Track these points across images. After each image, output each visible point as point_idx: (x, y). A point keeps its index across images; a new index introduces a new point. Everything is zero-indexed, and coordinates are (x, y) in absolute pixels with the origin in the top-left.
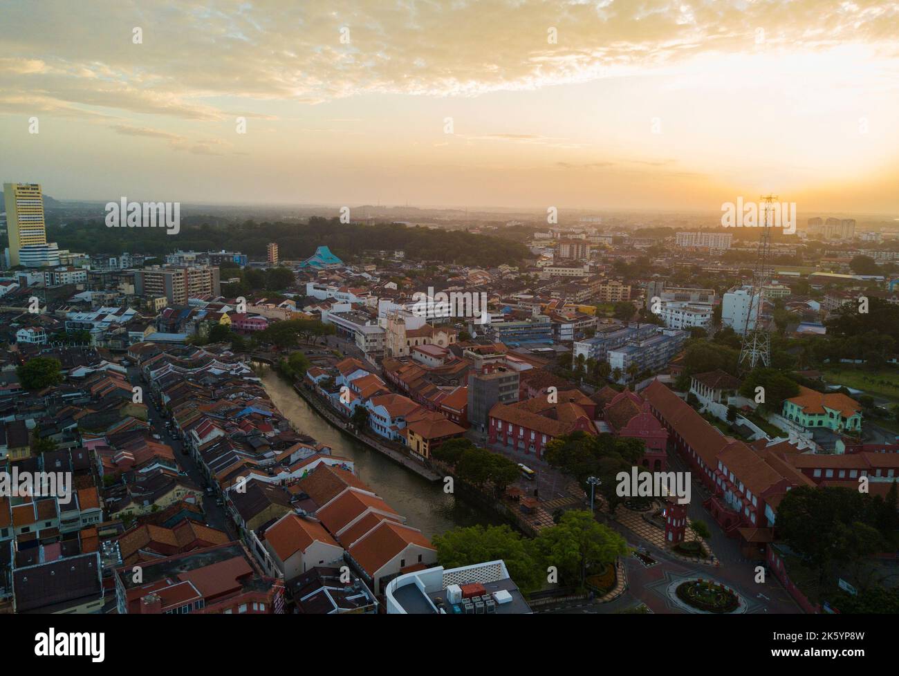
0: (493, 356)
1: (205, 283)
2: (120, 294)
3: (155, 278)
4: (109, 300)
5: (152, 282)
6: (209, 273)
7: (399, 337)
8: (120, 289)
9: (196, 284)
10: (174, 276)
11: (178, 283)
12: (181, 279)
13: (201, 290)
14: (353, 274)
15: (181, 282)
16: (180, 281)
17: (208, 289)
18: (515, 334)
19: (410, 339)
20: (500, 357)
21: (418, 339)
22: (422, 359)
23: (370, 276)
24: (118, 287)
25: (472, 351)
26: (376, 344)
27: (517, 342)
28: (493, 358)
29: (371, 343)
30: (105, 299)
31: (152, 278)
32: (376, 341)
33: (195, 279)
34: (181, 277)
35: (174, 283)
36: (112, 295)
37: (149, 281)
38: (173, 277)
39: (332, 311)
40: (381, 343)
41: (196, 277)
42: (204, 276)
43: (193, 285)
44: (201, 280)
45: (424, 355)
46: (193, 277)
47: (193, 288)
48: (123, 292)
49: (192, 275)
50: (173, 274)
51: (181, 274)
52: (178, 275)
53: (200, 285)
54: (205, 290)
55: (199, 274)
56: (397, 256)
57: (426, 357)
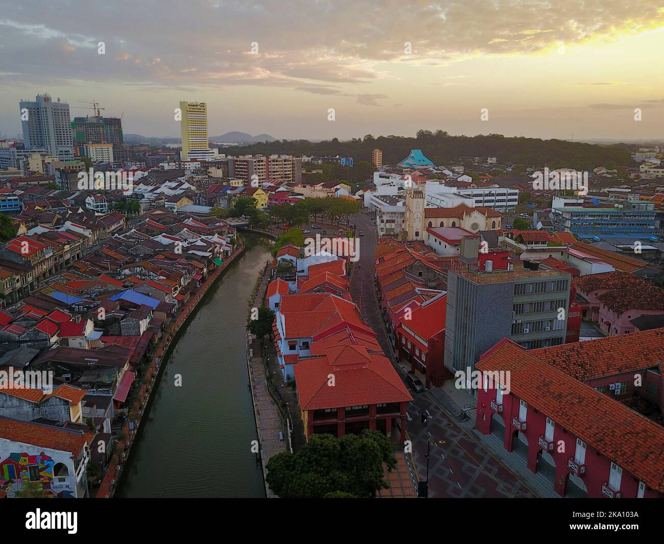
0: (545, 247)
1: (285, 171)
2: (209, 177)
3: (242, 165)
4: (197, 182)
5: (240, 168)
6: (291, 163)
7: (415, 216)
8: (209, 172)
9: (277, 172)
10: (255, 162)
11: (259, 169)
12: (262, 165)
13: (282, 178)
14: (435, 171)
15: (262, 169)
16: (261, 167)
17: (289, 177)
18: (596, 224)
19: (433, 220)
20: (557, 250)
21: (445, 220)
22: (435, 245)
23: (451, 173)
24: (208, 171)
25: (512, 238)
26: (393, 225)
27: (596, 235)
28: (543, 251)
29: (387, 224)
30: (194, 180)
31: (240, 165)
32: (393, 221)
33: (276, 166)
34: (262, 163)
35: (255, 169)
36: (200, 177)
37: (238, 168)
38: (254, 164)
39: (376, 194)
40: (401, 225)
41: (277, 165)
42: (285, 164)
43: (274, 172)
44: (282, 168)
45: (438, 240)
46: (274, 165)
47: (274, 175)
48: (211, 175)
49: (273, 163)
50: (255, 160)
51: (262, 161)
52: (259, 161)
53: (281, 173)
54: (286, 178)
55: (281, 163)
56: (491, 162)
57: (440, 243)
